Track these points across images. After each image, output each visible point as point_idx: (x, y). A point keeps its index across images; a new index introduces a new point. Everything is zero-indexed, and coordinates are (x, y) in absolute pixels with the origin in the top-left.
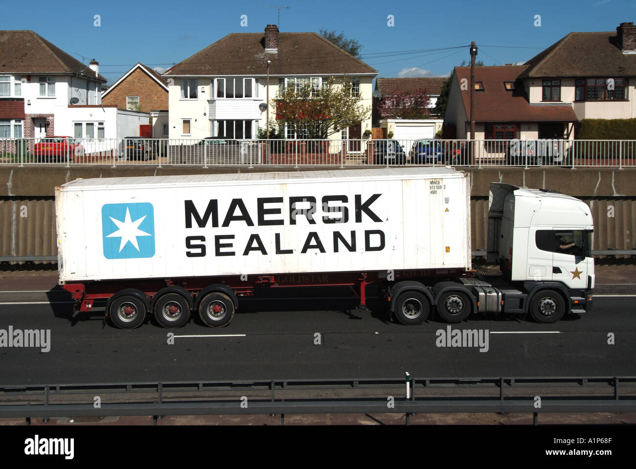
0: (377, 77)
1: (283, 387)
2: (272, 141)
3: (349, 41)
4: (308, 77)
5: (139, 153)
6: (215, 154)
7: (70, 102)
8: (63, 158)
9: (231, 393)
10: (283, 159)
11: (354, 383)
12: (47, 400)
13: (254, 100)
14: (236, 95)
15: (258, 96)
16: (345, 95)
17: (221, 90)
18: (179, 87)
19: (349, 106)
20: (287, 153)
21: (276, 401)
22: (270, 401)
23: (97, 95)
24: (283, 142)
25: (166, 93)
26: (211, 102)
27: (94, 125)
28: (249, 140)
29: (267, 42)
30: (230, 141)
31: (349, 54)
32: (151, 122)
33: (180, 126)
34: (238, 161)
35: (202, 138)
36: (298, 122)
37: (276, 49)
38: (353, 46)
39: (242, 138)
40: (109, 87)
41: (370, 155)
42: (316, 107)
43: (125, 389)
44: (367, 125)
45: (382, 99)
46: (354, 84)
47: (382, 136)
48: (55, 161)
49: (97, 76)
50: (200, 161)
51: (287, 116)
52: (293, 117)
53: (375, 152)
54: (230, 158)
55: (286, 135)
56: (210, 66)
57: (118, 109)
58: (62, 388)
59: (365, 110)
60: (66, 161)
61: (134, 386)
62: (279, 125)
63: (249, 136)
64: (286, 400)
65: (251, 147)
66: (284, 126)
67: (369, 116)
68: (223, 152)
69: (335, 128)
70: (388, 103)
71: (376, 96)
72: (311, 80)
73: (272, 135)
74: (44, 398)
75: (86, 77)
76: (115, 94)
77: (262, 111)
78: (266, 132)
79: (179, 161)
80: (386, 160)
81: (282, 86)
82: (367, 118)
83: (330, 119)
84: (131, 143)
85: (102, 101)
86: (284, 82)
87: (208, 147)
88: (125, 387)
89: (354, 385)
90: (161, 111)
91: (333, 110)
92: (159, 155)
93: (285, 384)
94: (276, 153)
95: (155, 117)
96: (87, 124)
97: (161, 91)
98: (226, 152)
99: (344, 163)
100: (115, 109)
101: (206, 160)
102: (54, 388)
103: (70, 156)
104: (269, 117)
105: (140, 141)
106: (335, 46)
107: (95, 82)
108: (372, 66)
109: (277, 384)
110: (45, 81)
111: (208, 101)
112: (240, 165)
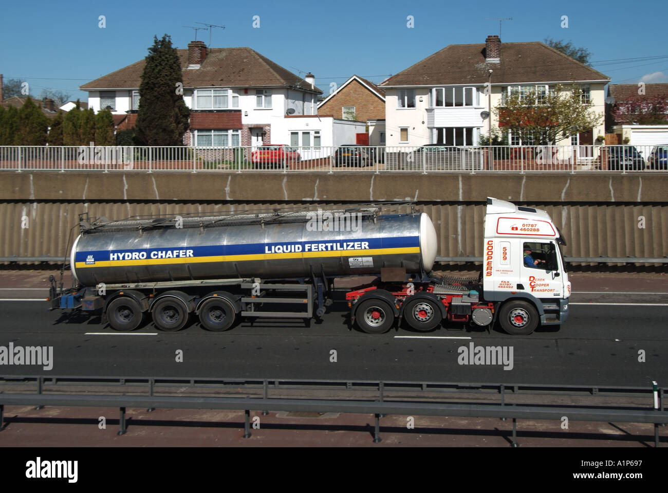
0: (609, 83)
1: (513, 391)
2: (495, 148)
3: (577, 49)
4: (534, 85)
5: (356, 160)
6: (435, 161)
7: (287, 113)
8: (279, 165)
9: (457, 395)
10: (508, 165)
11: (594, 390)
12: (266, 393)
13: (475, 108)
14: (455, 104)
15: (479, 105)
16: (574, 102)
17: (440, 99)
18: (396, 97)
19: (579, 112)
20: (512, 159)
21: (506, 405)
22: (500, 404)
23: (312, 106)
24: (508, 148)
25: (383, 103)
26: (429, 110)
27: (311, 133)
28: (470, 147)
29: (488, 52)
30: (450, 148)
31: (578, 62)
32: (367, 130)
33: (398, 134)
34: (459, 167)
35: (421, 145)
36: (522, 129)
37: (498, 59)
38: (582, 54)
39: (463, 145)
40: (325, 99)
41: (604, 161)
42: (542, 114)
43: (345, 387)
44: (599, 131)
45: (615, 106)
46: (584, 91)
47: (617, 142)
48: (272, 168)
49: (313, 88)
50: (419, 167)
51: (511, 123)
52: (517, 124)
53: (609, 158)
54: (451, 164)
55: (510, 141)
56: (429, 77)
57: (335, 119)
58: (281, 383)
59: (597, 117)
60: (283, 168)
61: (354, 384)
62: (503, 132)
63: (470, 143)
64: (517, 405)
65: (473, 153)
66: (507, 133)
67: (601, 122)
68: (443, 158)
69: (564, 135)
70: (622, 109)
71: (609, 103)
72: (536, 88)
73: (495, 141)
74: (263, 392)
75: (302, 89)
76: (331, 105)
77: (484, 118)
78: (488, 140)
79: (397, 167)
80: (622, 165)
81: (505, 94)
82: (599, 124)
83: (559, 126)
84: (348, 150)
85: (318, 112)
86: (507, 90)
87: (427, 154)
88: (345, 384)
89: (594, 392)
90: (378, 120)
91: (561, 117)
92: (376, 162)
93: (516, 389)
94: (499, 159)
95: (371, 125)
96: (304, 133)
97: (377, 101)
98: (447, 159)
99: (575, 168)
100: (331, 119)
101: (425, 166)
102: (272, 383)
103: (287, 163)
104: (492, 124)
105: (356, 148)
106: (562, 54)
107: (311, 94)
108: (602, 73)
109: (507, 388)
110: (262, 94)
111: (426, 109)
112: (461, 171)
